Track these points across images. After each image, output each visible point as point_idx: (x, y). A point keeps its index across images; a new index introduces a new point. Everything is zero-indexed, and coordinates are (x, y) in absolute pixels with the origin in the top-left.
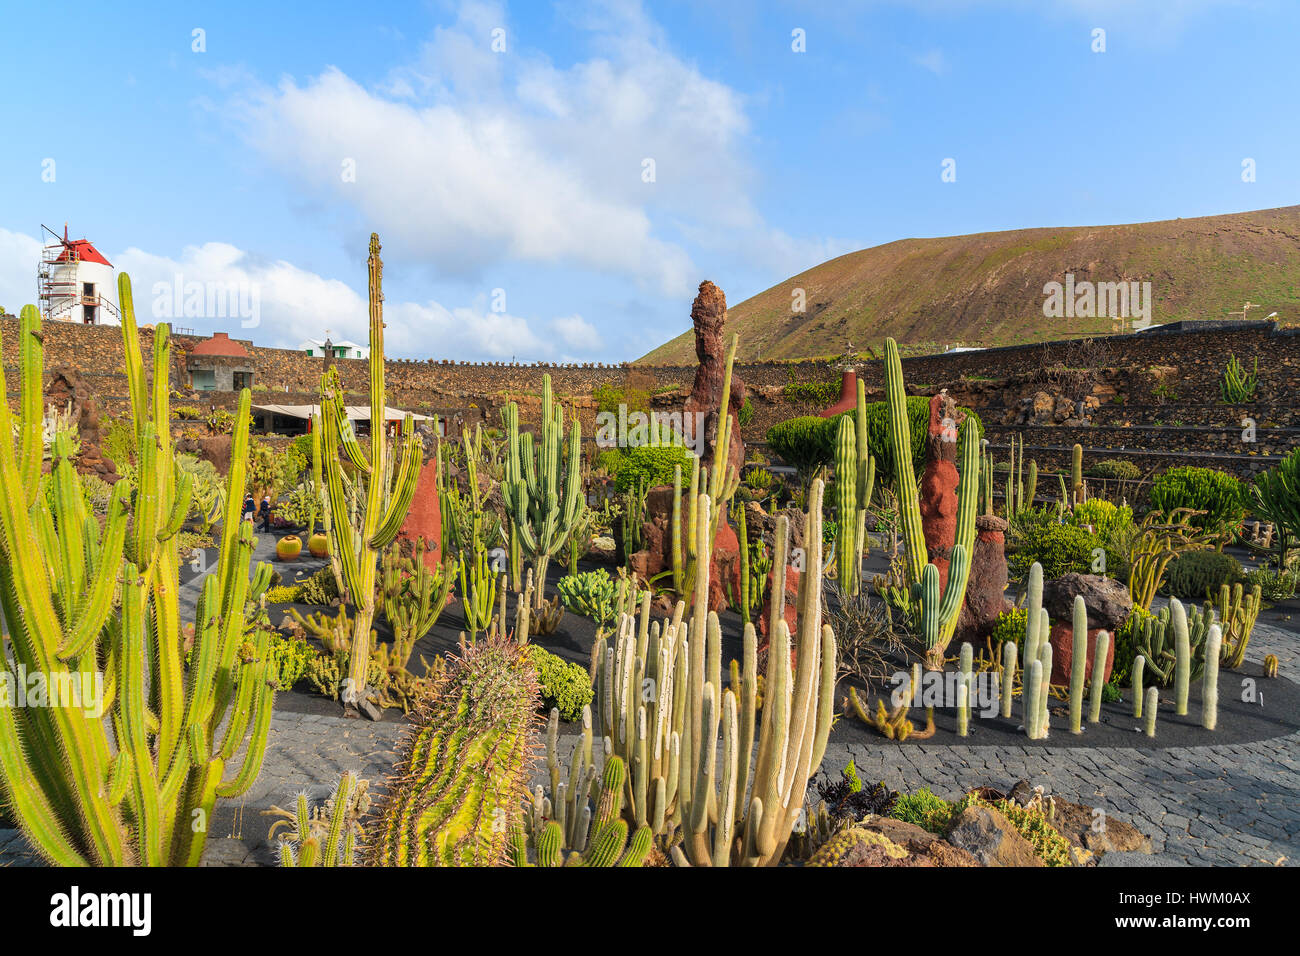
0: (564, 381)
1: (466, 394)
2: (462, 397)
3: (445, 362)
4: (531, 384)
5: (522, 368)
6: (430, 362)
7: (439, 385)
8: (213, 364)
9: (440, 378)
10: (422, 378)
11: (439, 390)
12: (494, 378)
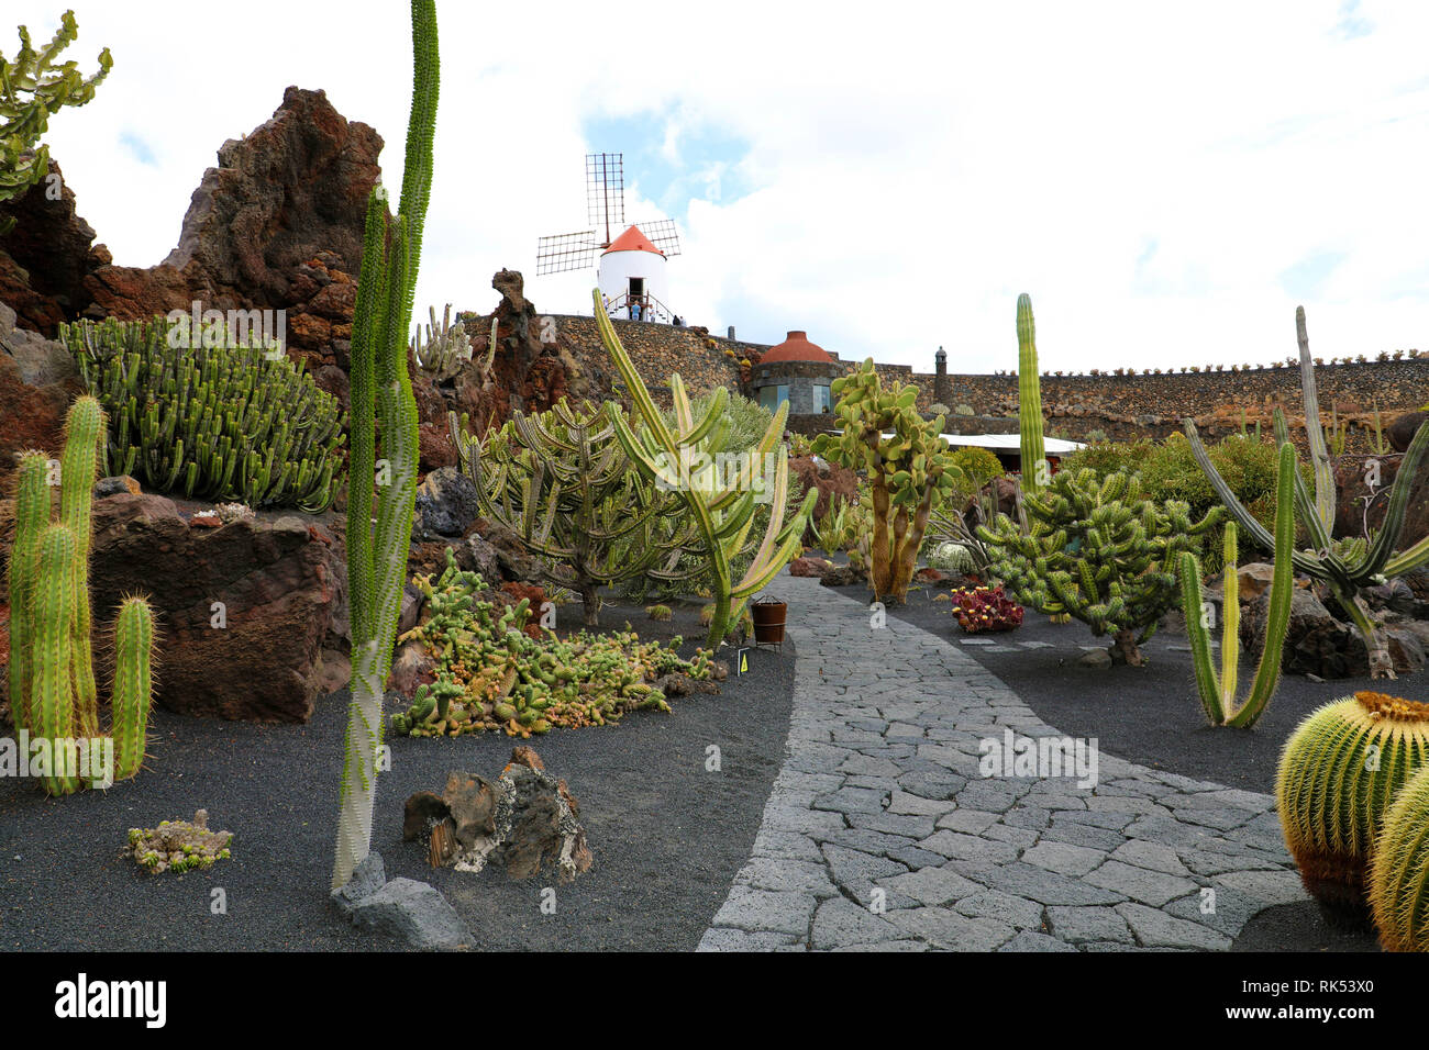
0: (1339, 389)
1: (1157, 419)
2: (1152, 425)
3: (1120, 372)
4: (1274, 398)
5: (1256, 371)
6: (1095, 373)
7: (1110, 409)
8: (786, 375)
9: (1111, 397)
10: (1081, 398)
11: (1113, 416)
12: (1204, 393)
